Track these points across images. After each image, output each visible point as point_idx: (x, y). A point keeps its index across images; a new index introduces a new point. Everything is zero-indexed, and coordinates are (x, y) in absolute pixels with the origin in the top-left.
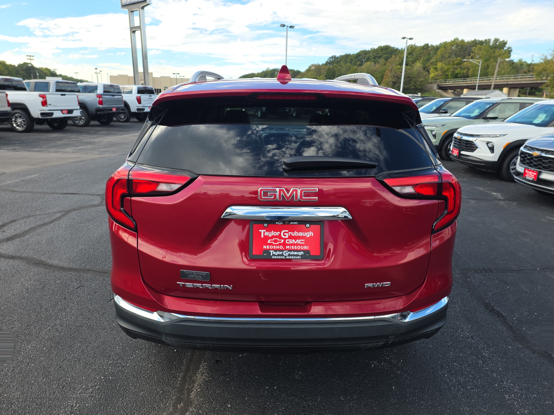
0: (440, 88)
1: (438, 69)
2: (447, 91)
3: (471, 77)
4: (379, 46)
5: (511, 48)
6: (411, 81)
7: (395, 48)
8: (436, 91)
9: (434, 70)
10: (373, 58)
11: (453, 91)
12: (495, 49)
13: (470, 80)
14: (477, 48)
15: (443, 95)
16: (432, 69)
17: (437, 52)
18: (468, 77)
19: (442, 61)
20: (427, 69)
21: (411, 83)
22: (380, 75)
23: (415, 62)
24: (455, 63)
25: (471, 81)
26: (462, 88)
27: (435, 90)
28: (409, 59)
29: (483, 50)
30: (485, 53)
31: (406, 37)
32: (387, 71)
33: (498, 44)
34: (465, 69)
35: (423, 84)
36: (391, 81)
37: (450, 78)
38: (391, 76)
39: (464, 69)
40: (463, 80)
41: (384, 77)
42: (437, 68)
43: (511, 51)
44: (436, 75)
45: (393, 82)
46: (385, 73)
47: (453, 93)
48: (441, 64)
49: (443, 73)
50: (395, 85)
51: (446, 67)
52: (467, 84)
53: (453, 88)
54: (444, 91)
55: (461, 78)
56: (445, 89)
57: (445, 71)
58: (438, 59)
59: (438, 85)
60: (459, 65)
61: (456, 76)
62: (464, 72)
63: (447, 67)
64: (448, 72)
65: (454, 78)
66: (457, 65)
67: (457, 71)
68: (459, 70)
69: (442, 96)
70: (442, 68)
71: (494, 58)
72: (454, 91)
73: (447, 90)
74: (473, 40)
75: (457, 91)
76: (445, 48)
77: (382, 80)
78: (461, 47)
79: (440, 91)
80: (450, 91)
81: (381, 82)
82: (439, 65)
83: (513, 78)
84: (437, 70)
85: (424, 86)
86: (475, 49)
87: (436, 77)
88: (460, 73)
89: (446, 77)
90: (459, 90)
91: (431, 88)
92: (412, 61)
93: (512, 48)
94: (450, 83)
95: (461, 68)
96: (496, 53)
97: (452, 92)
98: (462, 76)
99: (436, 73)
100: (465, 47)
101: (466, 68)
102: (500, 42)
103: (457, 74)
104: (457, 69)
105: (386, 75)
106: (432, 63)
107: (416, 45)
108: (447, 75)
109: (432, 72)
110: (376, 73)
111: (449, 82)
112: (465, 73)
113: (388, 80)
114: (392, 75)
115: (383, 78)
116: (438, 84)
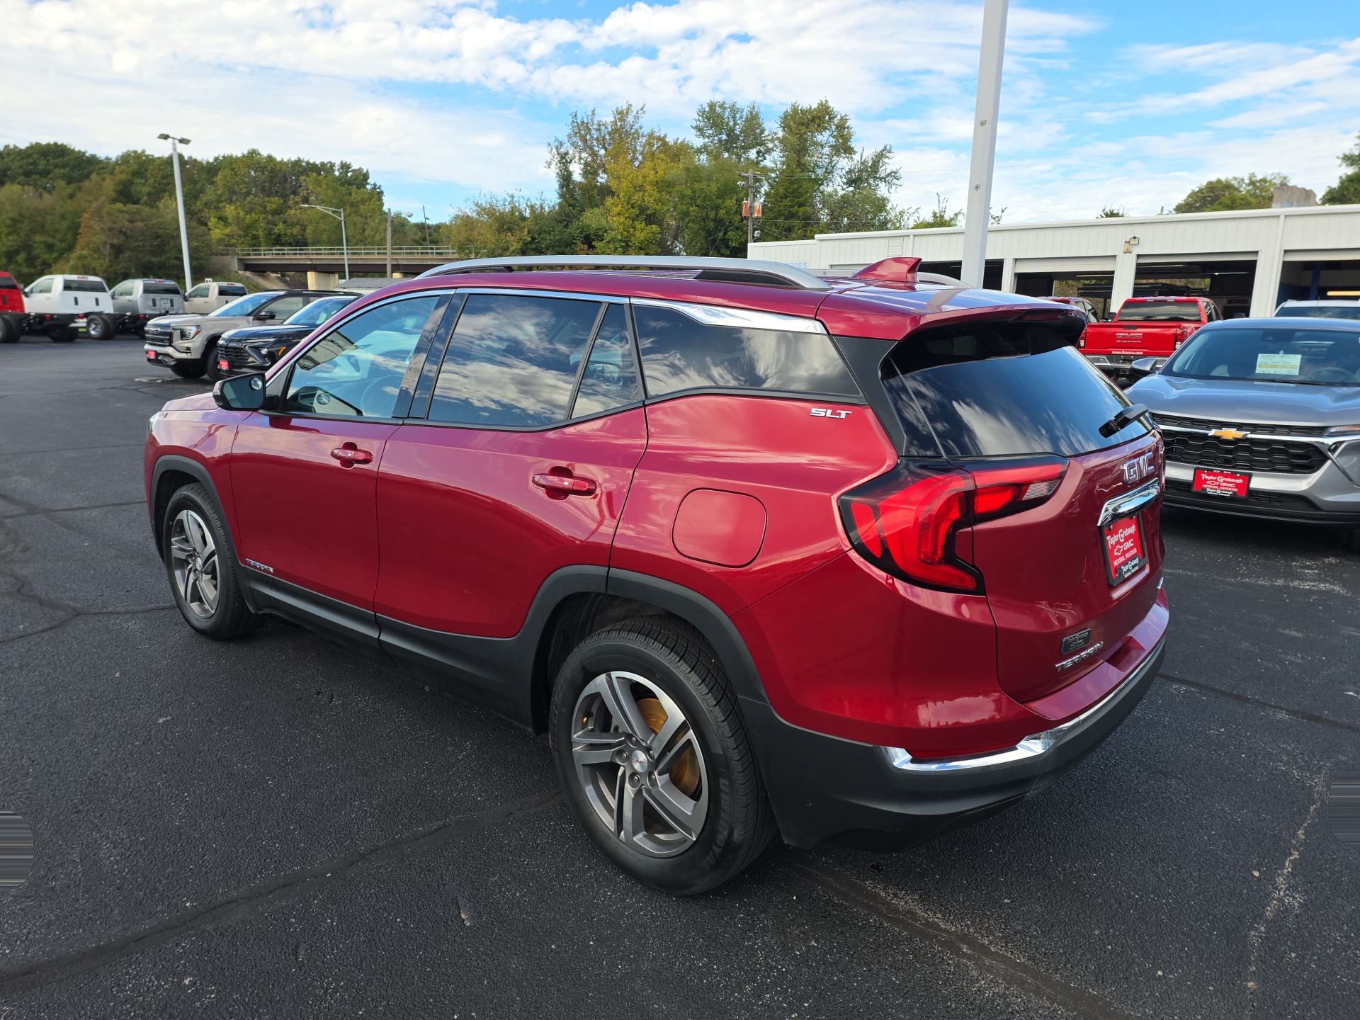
0: (248, 267)
1: (230, 221)
2: (266, 274)
3: (314, 244)
4: (34, 142)
5: (379, 188)
6: (165, 246)
7: (87, 154)
8: (239, 275)
9: (218, 223)
10: (21, 175)
11: (279, 275)
12: (350, 187)
13: (315, 252)
14: (311, 179)
15: (259, 284)
16: (213, 220)
17: (215, 179)
18: (306, 245)
19: (231, 201)
20: (198, 218)
21: (166, 252)
22: (65, 224)
23: (159, 199)
24: (268, 208)
25: (316, 254)
26: (303, 269)
27: (236, 272)
28: (138, 189)
29: (324, 186)
30: (330, 192)
31: (171, 136)
32: (86, 215)
33: (349, 174)
34: (295, 226)
35: (202, 254)
36: (105, 243)
37: (263, 244)
38: (103, 229)
39: (293, 225)
40: (300, 252)
41: (80, 231)
42: (227, 219)
43: (381, 193)
44: (227, 235)
45: (112, 246)
46: (81, 220)
47: (282, 280)
48: (233, 208)
49: (244, 232)
50: (121, 256)
51: (248, 217)
52: (310, 259)
53: (281, 269)
54: (259, 276)
55: (291, 245)
56: (261, 270)
57: (248, 227)
58: (221, 196)
59: (240, 260)
60: (279, 214)
61: (277, 241)
62: (295, 232)
63: (251, 218)
64: (257, 231)
65: (274, 245)
66: (273, 215)
67: (278, 228)
68: (281, 226)
69: (257, 288)
70: (238, 220)
71: (352, 205)
72: (283, 276)
73: (265, 272)
74: (294, 158)
75: (289, 277)
76: (233, 169)
77: (75, 239)
78: (272, 172)
79: (248, 274)
80: (274, 275)
81: (75, 244)
82: (230, 211)
83: (378, 253)
84: (225, 222)
85: (206, 260)
86: (307, 182)
87: (227, 238)
88: (285, 234)
89: (254, 241)
90: (293, 273)
91: (223, 267)
92: (149, 194)
93: (382, 188)
94: (268, 255)
95: (285, 222)
96: (354, 196)
97: (277, 277)
98: (291, 240)
99: (227, 231)
100: (281, 175)
101: (297, 224)
102: (354, 171)
103: (279, 235)
104: (277, 225)
105: (85, 227)
106: (206, 204)
107: (147, 153)
108: (255, 237)
109: (216, 227)
110: (49, 217)
111: (265, 255)
112: (297, 236)
113: (94, 239)
114: (106, 228)
115: (78, 234)
116: (240, 257)
